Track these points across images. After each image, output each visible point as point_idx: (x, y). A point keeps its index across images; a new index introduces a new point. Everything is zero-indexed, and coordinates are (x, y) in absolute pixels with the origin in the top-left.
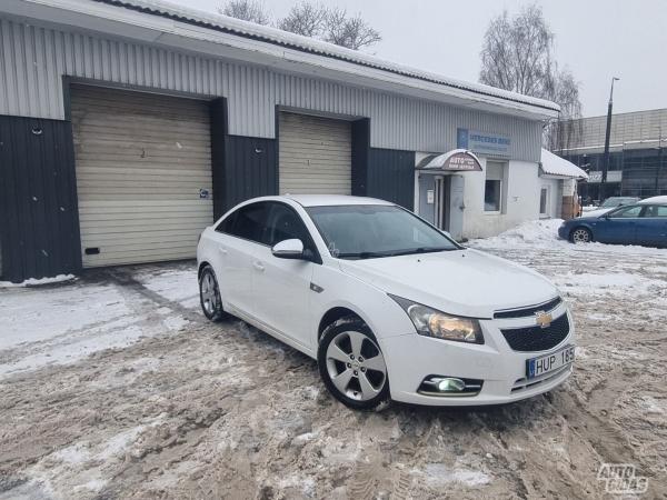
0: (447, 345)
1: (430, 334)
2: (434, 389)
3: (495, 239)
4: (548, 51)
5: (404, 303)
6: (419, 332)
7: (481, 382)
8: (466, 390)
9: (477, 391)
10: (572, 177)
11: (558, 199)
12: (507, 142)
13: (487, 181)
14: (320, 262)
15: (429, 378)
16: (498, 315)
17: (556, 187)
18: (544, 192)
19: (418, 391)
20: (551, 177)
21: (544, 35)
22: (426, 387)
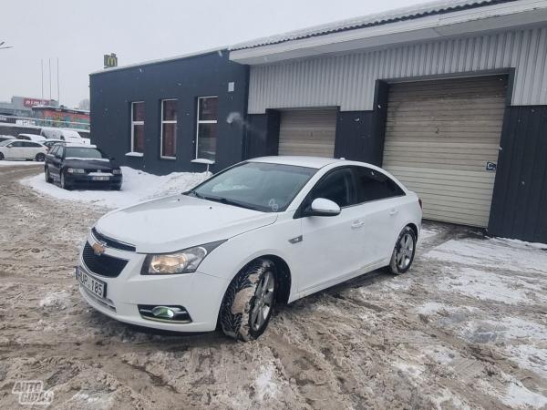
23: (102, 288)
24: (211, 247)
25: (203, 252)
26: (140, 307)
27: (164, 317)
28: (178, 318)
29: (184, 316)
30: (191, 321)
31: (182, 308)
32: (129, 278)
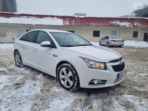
0: (97, 71)
1: (92, 68)
2: (94, 84)
5: (84, 59)
6: (89, 67)
7: (106, 81)
8: (102, 83)
9: (105, 83)
14: (56, 48)
15: (92, 80)
16: (110, 62)
19: (89, 84)
22: (91, 83)
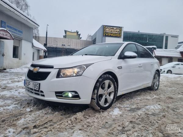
3: (18, 69)
4: (28, 11)
10: (42, 49)
11: (38, 56)
12: (21, 32)
13: (14, 46)
17: (37, 52)
18: (33, 53)
20: (36, 48)
21: (26, 5)
23: (38, 86)
24: (88, 66)
25: (84, 68)
26: (56, 93)
27: (67, 97)
28: (74, 97)
29: (77, 96)
30: (80, 99)
31: (76, 92)
32: (51, 79)
